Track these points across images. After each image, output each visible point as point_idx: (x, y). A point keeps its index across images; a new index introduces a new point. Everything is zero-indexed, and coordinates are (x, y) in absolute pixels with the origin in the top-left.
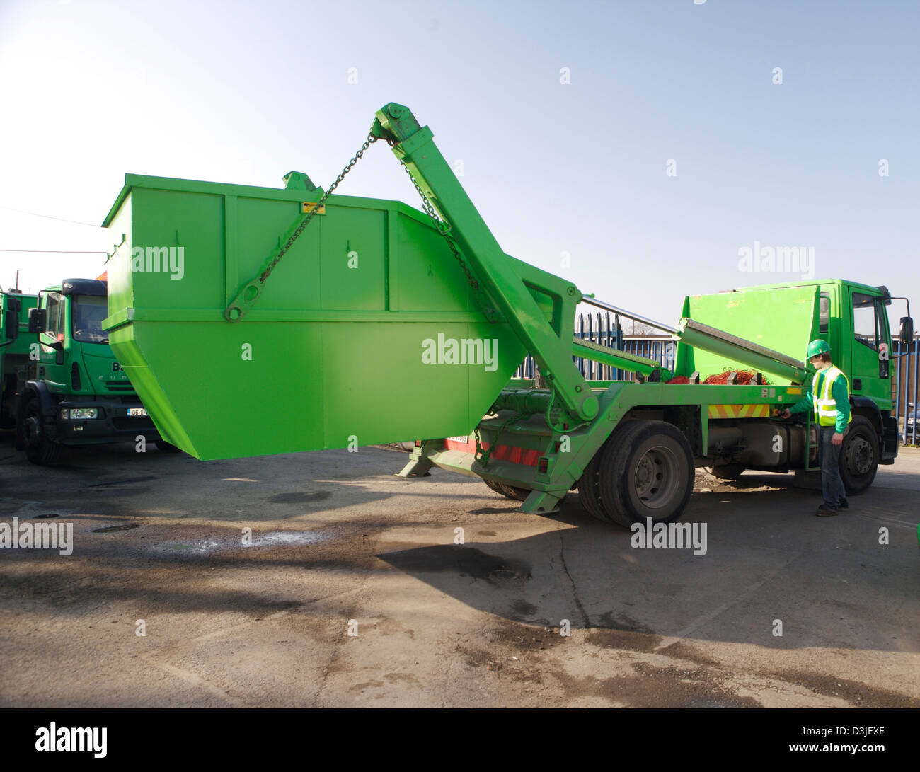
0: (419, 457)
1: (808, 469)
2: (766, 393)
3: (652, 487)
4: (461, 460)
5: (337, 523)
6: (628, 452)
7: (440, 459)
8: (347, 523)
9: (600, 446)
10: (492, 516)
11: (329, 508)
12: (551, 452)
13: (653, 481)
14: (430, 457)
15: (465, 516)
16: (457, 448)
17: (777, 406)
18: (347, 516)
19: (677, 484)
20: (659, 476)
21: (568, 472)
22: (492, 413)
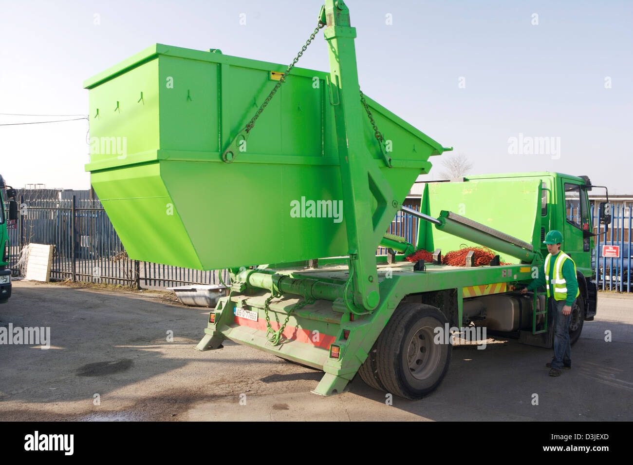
0: (214, 332)
1: (535, 332)
2: (505, 274)
3: (417, 359)
4: (253, 337)
5: (145, 400)
6: (402, 335)
7: (232, 333)
8: (154, 399)
9: (381, 331)
10: (279, 384)
11: (135, 381)
12: (340, 339)
13: (418, 354)
14: (223, 332)
15: (255, 386)
16: (248, 325)
17: (513, 283)
18: (153, 391)
19: (439, 357)
20: (423, 349)
21: (356, 356)
22: (279, 295)
